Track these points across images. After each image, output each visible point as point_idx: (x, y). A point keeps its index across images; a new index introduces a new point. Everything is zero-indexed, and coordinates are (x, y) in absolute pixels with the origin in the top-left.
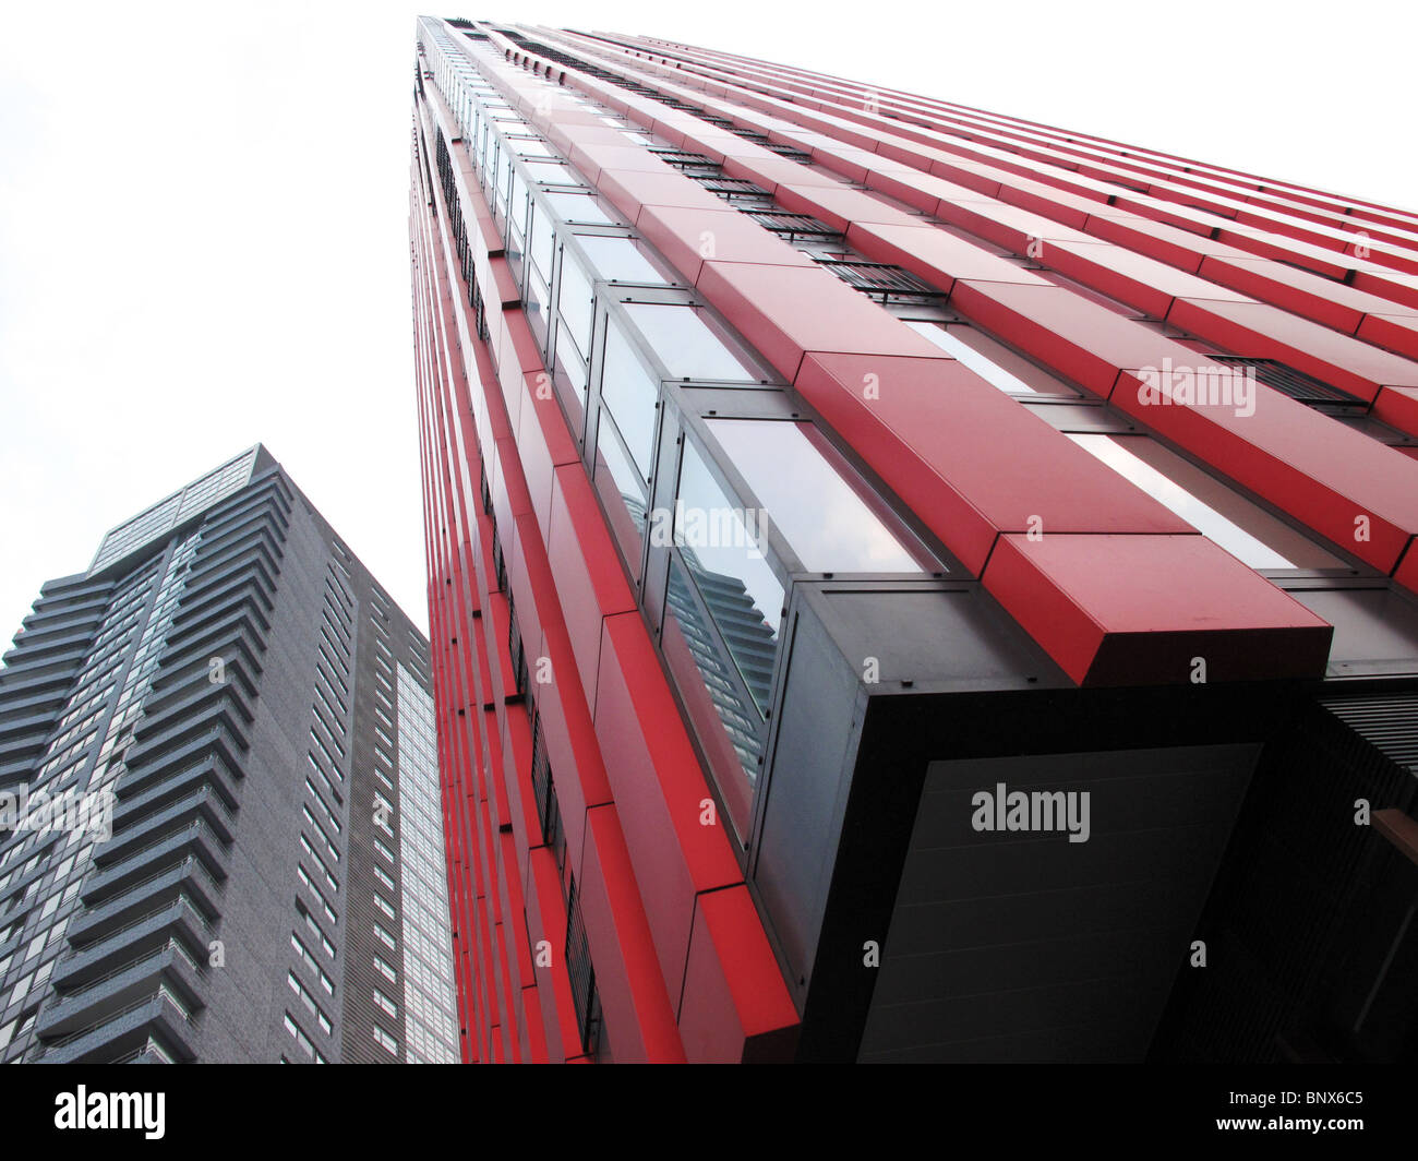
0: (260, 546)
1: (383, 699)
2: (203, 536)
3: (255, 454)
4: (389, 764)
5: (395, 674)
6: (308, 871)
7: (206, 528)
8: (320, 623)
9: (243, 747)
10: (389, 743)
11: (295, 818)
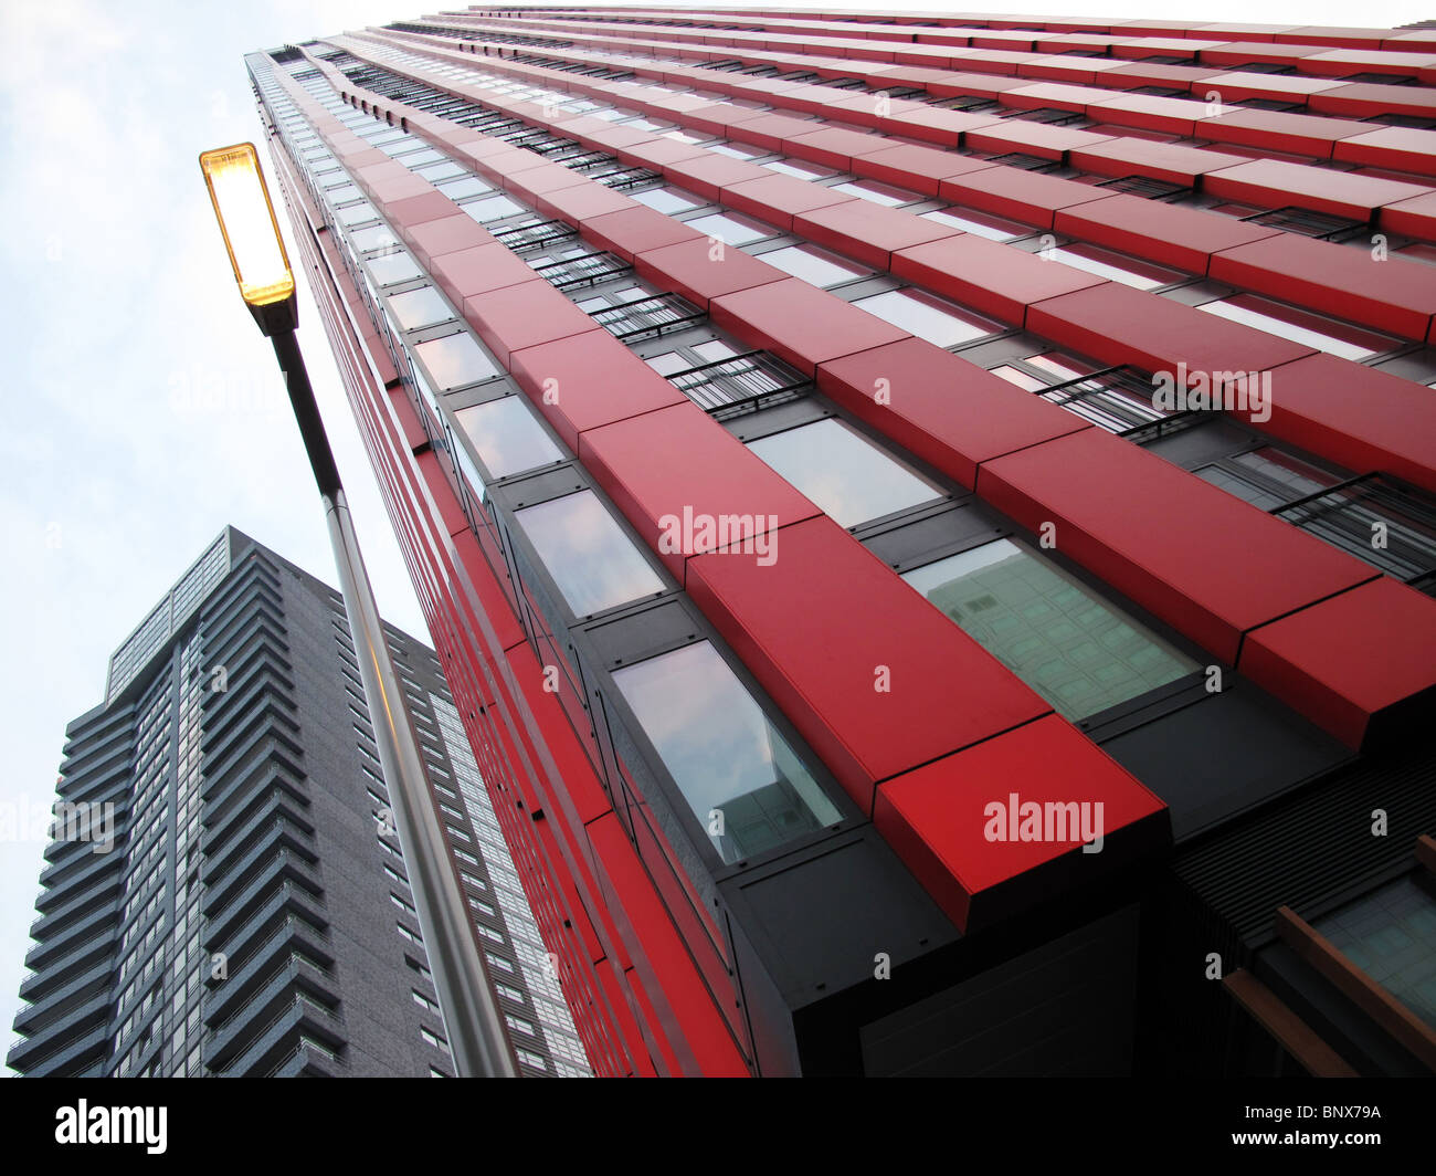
0: (262, 630)
1: (427, 734)
2: (204, 635)
3: (227, 536)
4: (452, 795)
5: (430, 706)
6: (408, 926)
7: (202, 627)
8: (344, 683)
9: (309, 832)
10: (446, 775)
11: (379, 880)
